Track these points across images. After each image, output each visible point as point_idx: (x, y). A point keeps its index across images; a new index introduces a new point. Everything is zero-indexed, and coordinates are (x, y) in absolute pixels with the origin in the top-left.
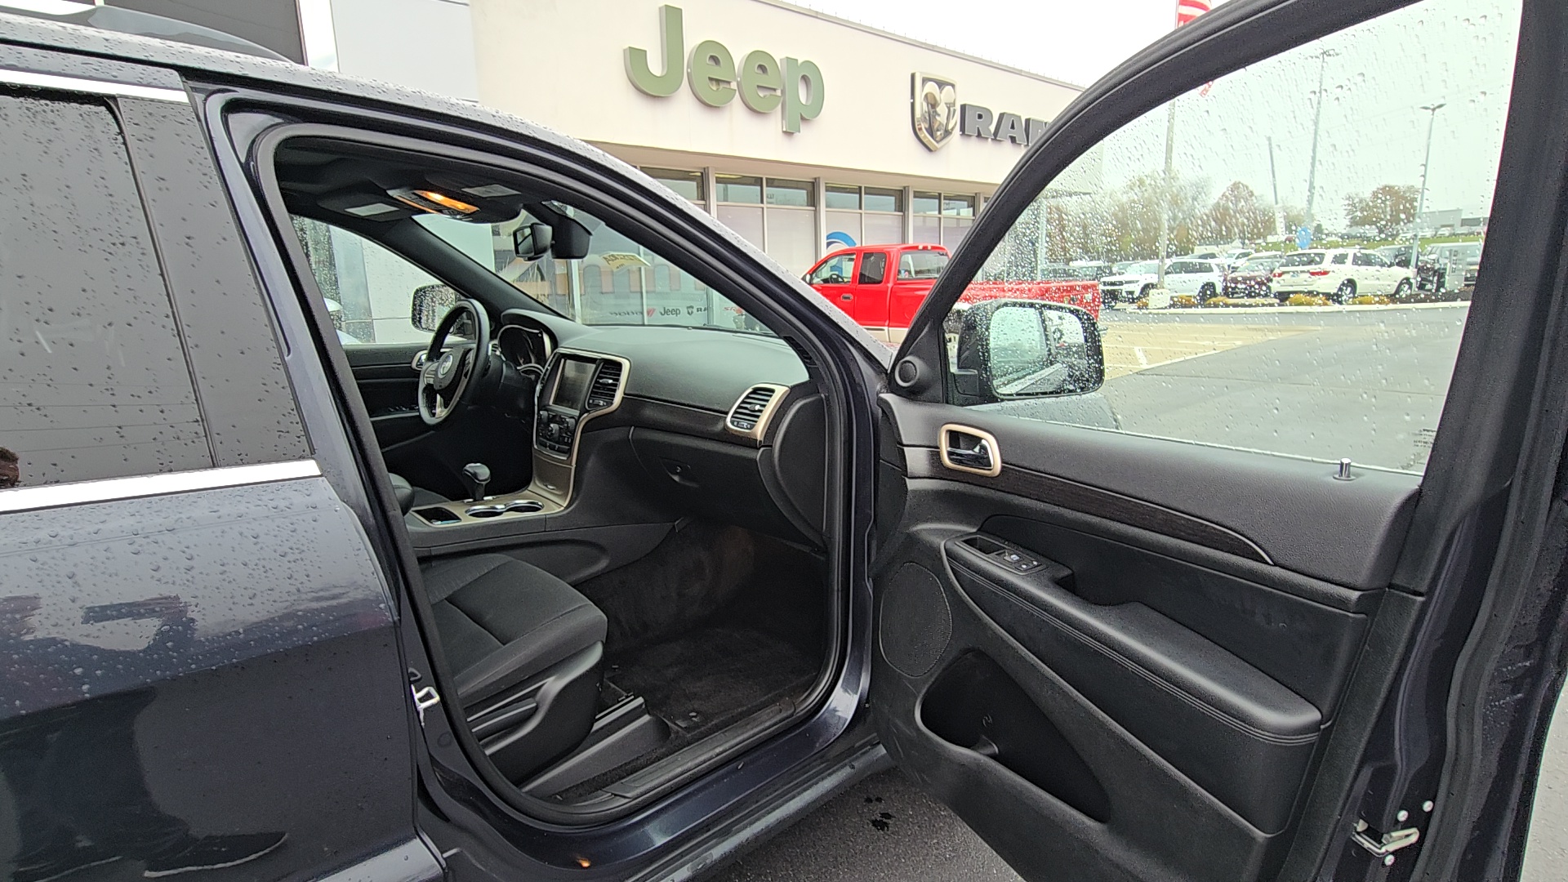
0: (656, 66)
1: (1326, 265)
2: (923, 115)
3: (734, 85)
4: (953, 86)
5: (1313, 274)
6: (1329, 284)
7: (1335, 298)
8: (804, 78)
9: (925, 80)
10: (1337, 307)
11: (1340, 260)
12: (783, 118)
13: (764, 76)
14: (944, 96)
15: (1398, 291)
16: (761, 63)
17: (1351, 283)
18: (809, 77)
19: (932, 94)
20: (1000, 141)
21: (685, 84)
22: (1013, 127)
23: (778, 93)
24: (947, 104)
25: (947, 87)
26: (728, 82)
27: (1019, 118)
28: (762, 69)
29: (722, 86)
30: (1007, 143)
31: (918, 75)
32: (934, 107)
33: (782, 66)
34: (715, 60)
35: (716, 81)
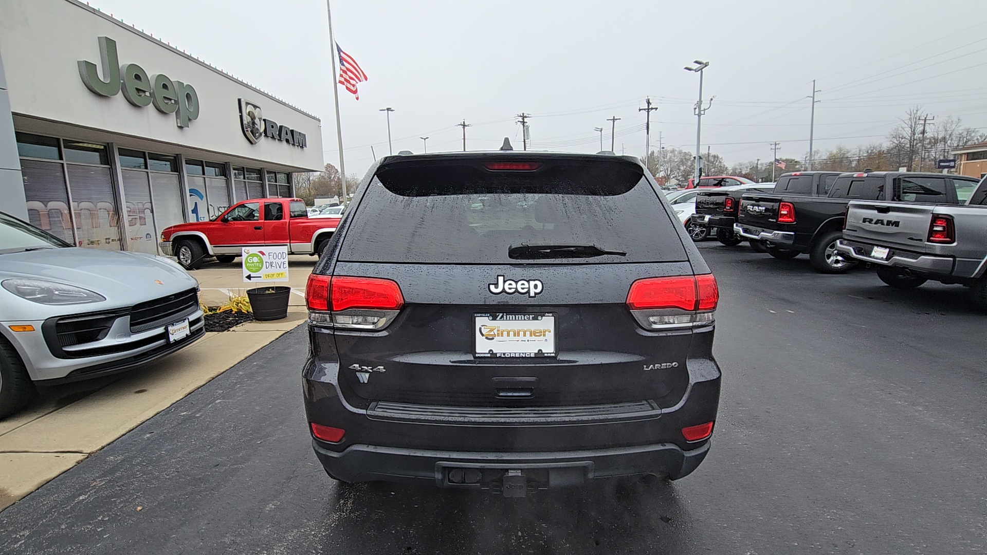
2: (248, 123)
4: (260, 108)
8: (188, 95)
13: (165, 90)
16: (164, 83)
18: (190, 95)
20: (282, 141)
21: (120, 91)
22: (287, 134)
23: (173, 101)
24: (259, 118)
25: (257, 109)
26: (144, 92)
27: (289, 129)
28: (165, 86)
29: (143, 95)
30: (284, 142)
31: (242, 100)
32: (253, 118)
33: (176, 86)
34: (137, 77)
35: (138, 90)
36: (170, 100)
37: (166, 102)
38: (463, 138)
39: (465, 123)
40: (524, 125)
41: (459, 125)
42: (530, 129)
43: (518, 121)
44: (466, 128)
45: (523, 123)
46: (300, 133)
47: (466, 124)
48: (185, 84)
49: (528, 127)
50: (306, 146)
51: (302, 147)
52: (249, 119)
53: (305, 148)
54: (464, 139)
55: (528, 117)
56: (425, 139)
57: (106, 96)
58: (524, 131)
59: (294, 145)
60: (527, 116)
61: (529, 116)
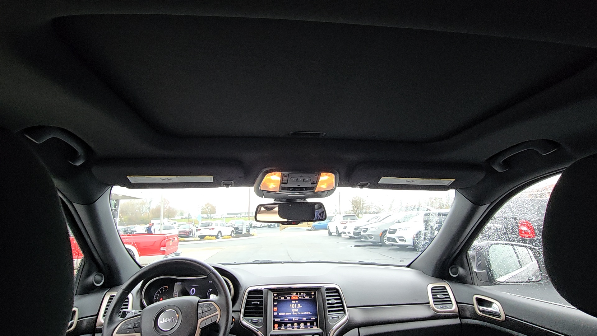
1: (213, 226)
5: (210, 229)
6: (215, 233)
7: (217, 237)
10: (217, 240)
15: (231, 234)
17: (220, 232)
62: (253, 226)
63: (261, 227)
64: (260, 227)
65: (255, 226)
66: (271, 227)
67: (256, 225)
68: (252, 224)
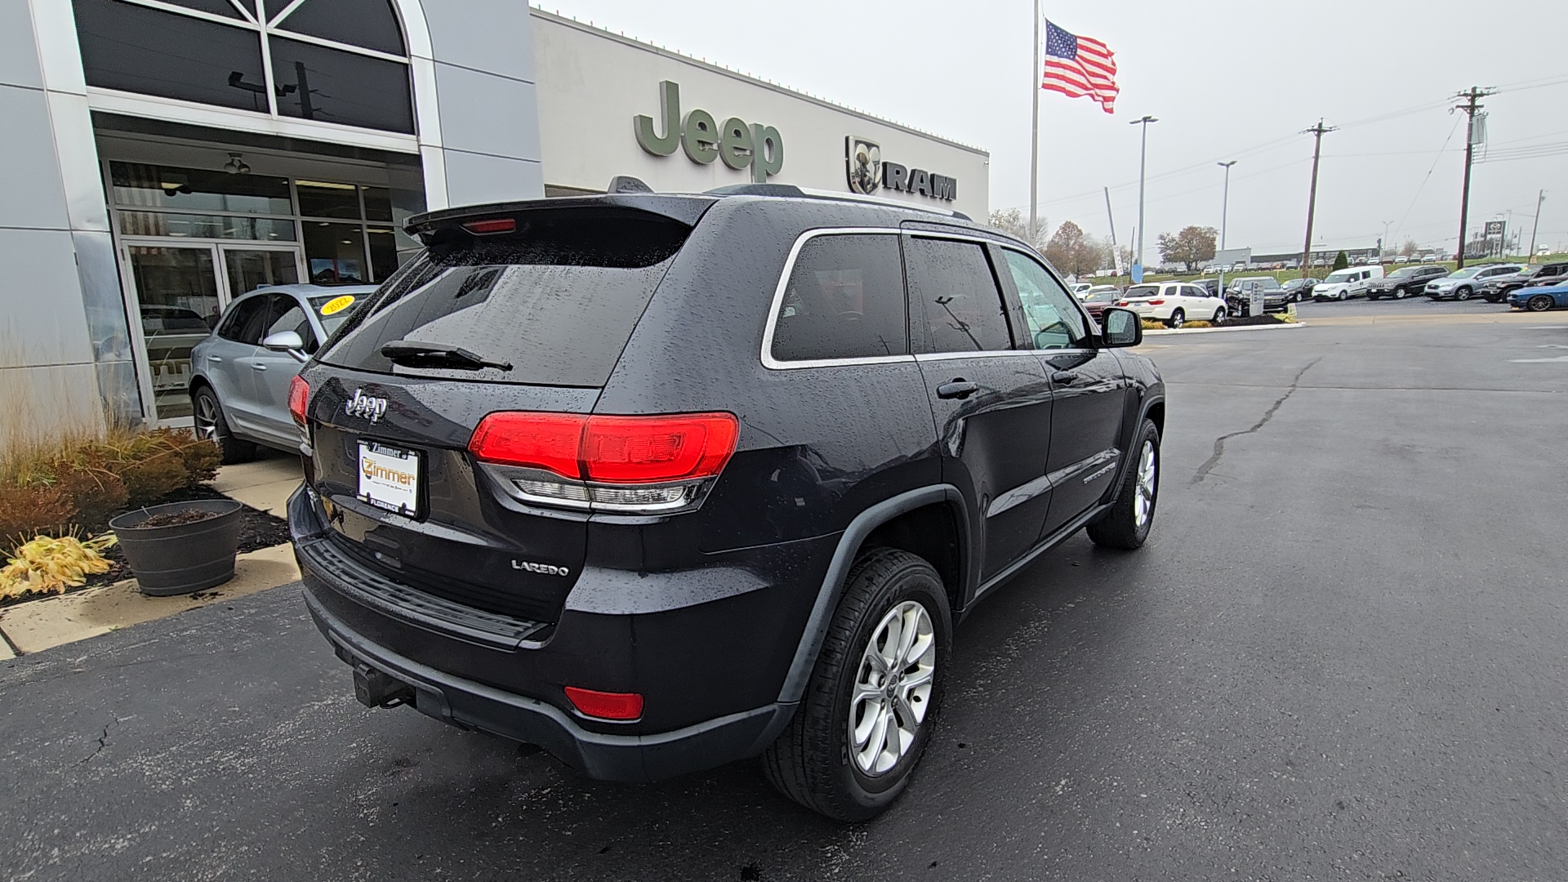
0: (658, 132)
1: (1161, 296)
2: (856, 170)
3: (715, 147)
4: (878, 147)
5: (1152, 303)
6: (1164, 312)
7: (1169, 323)
8: (769, 142)
9: (857, 142)
10: (1172, 331)
11: (1171, 291)
12: (752, 175)
13: (738, 139)
14: (871, 155)
15: (1216, 316)
16: (736, 129)
17: (1179, 311)
18: (772, 140)
19: (863, 154)
20: (912, 193)
21: (680, 146)
22: (922, 181)
23: (748, 153)
24: (874, 162)
25: (874, 149)
26: (711, 144)
27: (926, 173)
28: (737, 133)
29: (707, 147)
30: (918, 194)
31: (851, 138)
32: (864, 164)
33: (752, 131)
34: (703, 126)
35: (703, 143)
36: (745, 150)
37: (736, 154)
38: (1314, 155)
39: (1323, 125)
40: (1472, 115)
41: (1309, 131)
42: (1487, 120)
43: (1458, 107)
44: (1323, 135)
45: (1472, 108)
46: (946, 178)
47: (1324, 127)
48: (765, 126)
49: (1483, 117)
50: (955, 197)
51: (948, 199)
52: (858, 164)
53: (954, 201)
54: (1317, 157)
55: (1488, 94)
56: (1228, 166)
57: (662, 156)
58: (1471, 126)
59: (933, 197)
60: (1485, 92)
61: (1491, 91)
62: (1314, 294)
63: (1343, 297)
64: (1339, 299)
65: (1319, 296)
66: (1381, 298)
67: (1324, 294)
68: (1310, 289)
